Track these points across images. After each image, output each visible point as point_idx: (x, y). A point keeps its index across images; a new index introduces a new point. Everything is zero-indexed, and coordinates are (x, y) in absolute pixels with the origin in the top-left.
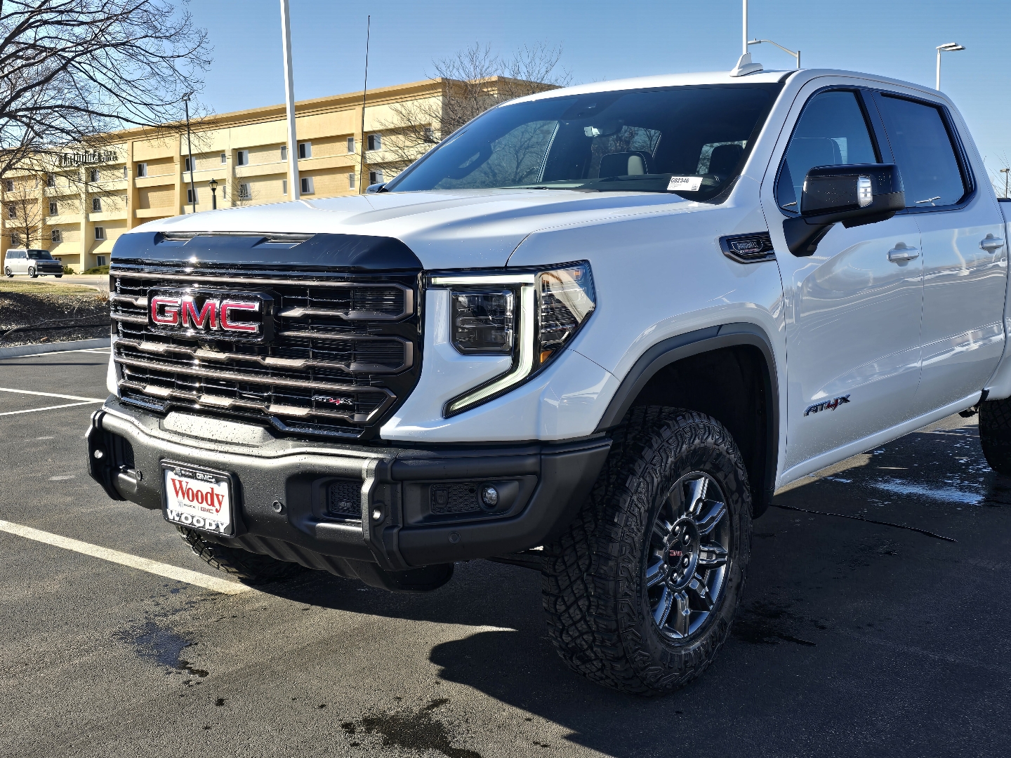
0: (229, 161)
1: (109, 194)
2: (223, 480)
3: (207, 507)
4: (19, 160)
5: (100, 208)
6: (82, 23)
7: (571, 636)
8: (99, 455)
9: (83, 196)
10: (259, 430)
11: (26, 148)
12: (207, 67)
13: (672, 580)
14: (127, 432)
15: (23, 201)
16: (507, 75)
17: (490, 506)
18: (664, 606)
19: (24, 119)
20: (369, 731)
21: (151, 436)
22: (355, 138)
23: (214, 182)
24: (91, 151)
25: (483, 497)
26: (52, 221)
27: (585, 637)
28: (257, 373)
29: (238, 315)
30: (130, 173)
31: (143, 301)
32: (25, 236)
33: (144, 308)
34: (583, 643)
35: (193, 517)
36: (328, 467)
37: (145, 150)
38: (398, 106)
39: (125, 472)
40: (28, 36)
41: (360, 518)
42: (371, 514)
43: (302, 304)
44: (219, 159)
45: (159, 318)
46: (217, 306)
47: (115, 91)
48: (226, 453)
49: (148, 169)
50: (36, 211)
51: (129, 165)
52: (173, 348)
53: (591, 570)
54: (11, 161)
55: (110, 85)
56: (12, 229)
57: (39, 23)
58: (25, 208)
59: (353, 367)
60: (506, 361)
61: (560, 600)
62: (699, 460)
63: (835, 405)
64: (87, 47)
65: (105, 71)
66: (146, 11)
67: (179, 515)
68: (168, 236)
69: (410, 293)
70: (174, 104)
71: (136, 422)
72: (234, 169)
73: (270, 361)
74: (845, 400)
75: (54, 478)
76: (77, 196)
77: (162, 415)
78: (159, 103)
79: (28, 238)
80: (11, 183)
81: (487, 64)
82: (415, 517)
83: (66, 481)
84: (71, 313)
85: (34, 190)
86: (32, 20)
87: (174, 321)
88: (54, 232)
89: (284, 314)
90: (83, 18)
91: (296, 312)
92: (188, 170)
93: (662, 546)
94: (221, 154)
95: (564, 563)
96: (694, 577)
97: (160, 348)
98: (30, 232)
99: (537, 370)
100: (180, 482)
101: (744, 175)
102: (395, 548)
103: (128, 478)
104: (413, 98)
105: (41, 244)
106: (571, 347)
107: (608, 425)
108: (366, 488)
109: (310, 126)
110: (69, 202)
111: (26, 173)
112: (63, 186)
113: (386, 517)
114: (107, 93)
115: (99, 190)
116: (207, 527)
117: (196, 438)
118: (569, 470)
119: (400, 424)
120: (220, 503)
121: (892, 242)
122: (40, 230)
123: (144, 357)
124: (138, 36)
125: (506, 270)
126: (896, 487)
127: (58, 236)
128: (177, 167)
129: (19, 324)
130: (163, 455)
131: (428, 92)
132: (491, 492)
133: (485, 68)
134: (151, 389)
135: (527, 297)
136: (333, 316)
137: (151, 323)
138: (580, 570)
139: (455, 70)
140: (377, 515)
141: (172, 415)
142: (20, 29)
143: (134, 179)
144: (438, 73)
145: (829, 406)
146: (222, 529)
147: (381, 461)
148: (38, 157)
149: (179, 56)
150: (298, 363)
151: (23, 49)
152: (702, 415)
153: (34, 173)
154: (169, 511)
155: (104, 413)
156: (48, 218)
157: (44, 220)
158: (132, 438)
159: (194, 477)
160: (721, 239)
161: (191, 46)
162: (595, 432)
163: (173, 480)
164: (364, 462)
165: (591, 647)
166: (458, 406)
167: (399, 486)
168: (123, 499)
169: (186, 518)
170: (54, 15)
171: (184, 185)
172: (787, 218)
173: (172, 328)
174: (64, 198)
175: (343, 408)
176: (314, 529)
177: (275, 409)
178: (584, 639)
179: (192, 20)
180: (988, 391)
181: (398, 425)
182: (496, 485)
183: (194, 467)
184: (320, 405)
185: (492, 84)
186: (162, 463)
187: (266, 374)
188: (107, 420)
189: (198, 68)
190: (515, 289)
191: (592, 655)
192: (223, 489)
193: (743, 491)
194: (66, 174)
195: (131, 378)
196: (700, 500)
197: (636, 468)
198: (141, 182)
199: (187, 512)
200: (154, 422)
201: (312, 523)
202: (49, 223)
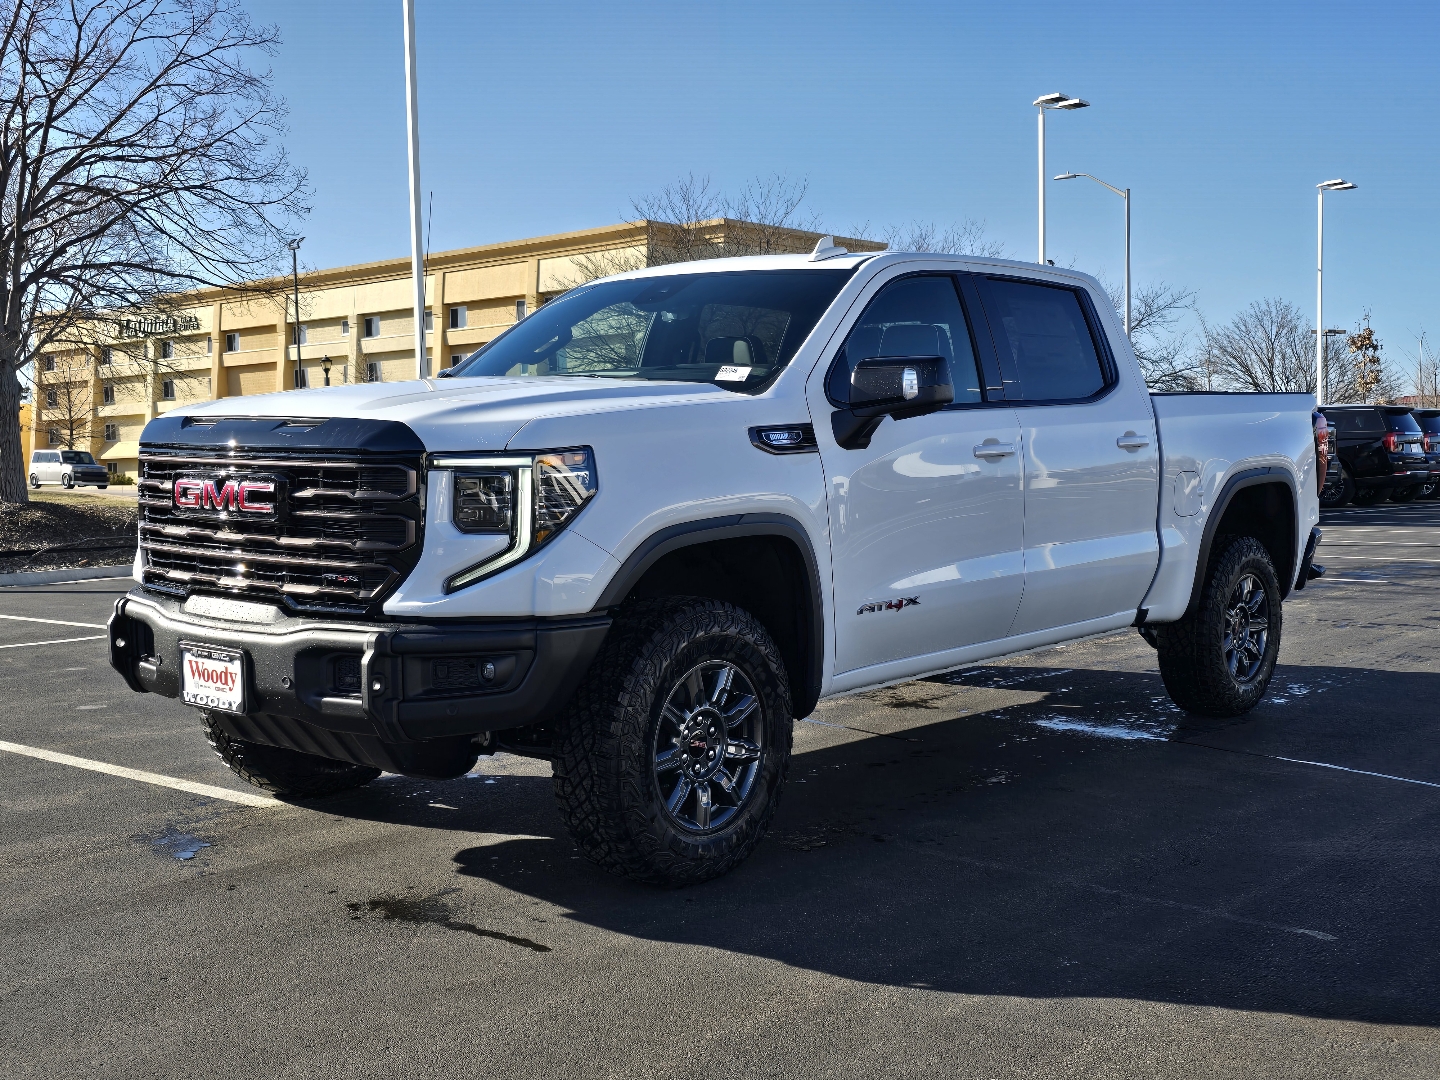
0: (353, 331)
1: (182, 375)
2: (236, 659)
3: (222, 686)
4: (63, 329)
5: (173, 395)
6: (148, 159)
7: (578, 819)
8: (121, 643)
9: (149, 379)
10: (272, 609)
11: (76, 313)
12: (305, 215)
13: (693, 770)
14: (148, 617)
15: (68, 383)
16: (732, 216)
17: (489, 680)
18: (681, 793)
19: (70, 280)
20: (373, 909)
21: (171, 620)
22: (527, 301)
23: (328, 360)
24: (163, 317)
25: (483, 671)
26: (106, 411)
27: (590, 818)
28: (272, 554)
29: (255, 496)
30: (216, 346)
31: (168, 485)
32: (68, 432)
33: (167, 492)
34: (590, 825)
35: (207, 697)
36: (335, 642)
37: (238, 315)
38: (582, 259)
39: (147, 661)
40: (80, 176)
41: (360, 692)
42: (370, 686)
43: (314, 485)
44: (339, 328)
45: (183, 500)
46: (236, 488)
47: (188, 244)
48: (241, 631)
49: (240, 341)
50: (84, 399)
51: (215, 335)
52: (196, 531)
53: (595, 749)
54: (52, 330)
55: (182, 236)
56: (51, 422)
57: (93, 159)
58: (69, 393)
59: (359, 544)
60: (502, 540)
61: (567, 781)
62: (719, 647)
63: (899, 605)
64: (154, 189)
65: (176, 218)
66: (231, 144)
67: (195, 696)
68: (196, 421)
69: (413, 474)
70: (264, 262)
71: (158, 607)
72: (359, 341)
73: (284, 541)
74: (913, 601)
75: (82, 708)
76: (141, 378)
77: (183, 599)
78: (245, 260)
79: (72, 434)
80: (53, 359)
81: (705, 202)
82: (416, 688)
83: (95, 711)
84: (119, 530)
85: (82, 370)
86: (83, 157)
87: (197, 503)
88: (108, 427)
89: (298, 494)
90: (149, 153)
91: (308, 493)
92: (295, 343)
93: (678, 734)
94: (342, 321)
95: (571, 744)
96: (720, 770)
97: (182, 531)
98: (74, 426)
99: (534, 549)
100: (197, 663)
101: (791, 367)
102: (395, 720)
103: (148, 666)
104: (603, 248)
105: (89, 443)
106: (569, 528)
107: (606, 604)
108: (365, 660)
109: (463, 285)
110: (129, 385)
111: (73, 346)
112: (122, 364)
113: (386, 689)
114: (179, 247)
115: (169, 370)
116: (221, 706)
117: (214, 618)
118: (565, 647)
119: (403, 599)
120: (233, 682)
121: (979, 437)
122: (89, 424)
123: (168, 542)
124: (220, 176)
125: (506, 453)
126: (1059, 724)
127: (114, 432)
128: (281, 338)
129: (52, 542)
130: (182, 637)
131: (623, 241)
132: (490, 666)
133: (702, 208)
134: (174, 574)
135: (525, 481)
136: (341, 496)
137: (175, 507)
138: (585, 749)
139: (660, 210)
140: (377, 687)
141: (193, 598)
142: (68, 168)
143: (221, 356)
144: (637, 214)
145: (890, 606)
146: (234, 708)
147: (381, 634)
148: (89, 325)
149: (270, 203)
150: (309, 542)
151: (72, 191)
152: (727, 604)
153: (82, 346)
154: (185, 695)
155: (128, 600)
156: (100, 409)
157: (95, 410)
158: (154, 623)
159: (209, 657)
160: (751, 430)
161: (286, 189)
162: (592, 610)
163: (190, 662)
164: (364, 636)
165: (596, 829)
166: (459, 582)
167: (400, 660)
168: (145, 691)
169: (201, 699)
170: (112, 149)
171: (289, 362)
172: (836, 409)
173: (193, 510)
174: (122, 380)
175: (350, 585)
176: (320, 704)
177: (288, 588)
178: (590, 821)
179: (289, 158)
180: (1147, 611)
181: (400, 601)
182: (494, 660)
183: (208, 647)
184: (331, 583)
185: (714, 229)
186: (181, 644)
187: (282, 554)
188: (130, 607)
189: (294, 217)
190: (513, 471)
191: (598, 837)
192: (236, 668)
193: (778, 686)
194: (124, 348)
195: (155, 564)
196: (723, 690)
197: (644, 651)
198: (231, 359)
199: (202, 692)
200: (176, 606)
201: (318, 698)
202: (101, 414)
